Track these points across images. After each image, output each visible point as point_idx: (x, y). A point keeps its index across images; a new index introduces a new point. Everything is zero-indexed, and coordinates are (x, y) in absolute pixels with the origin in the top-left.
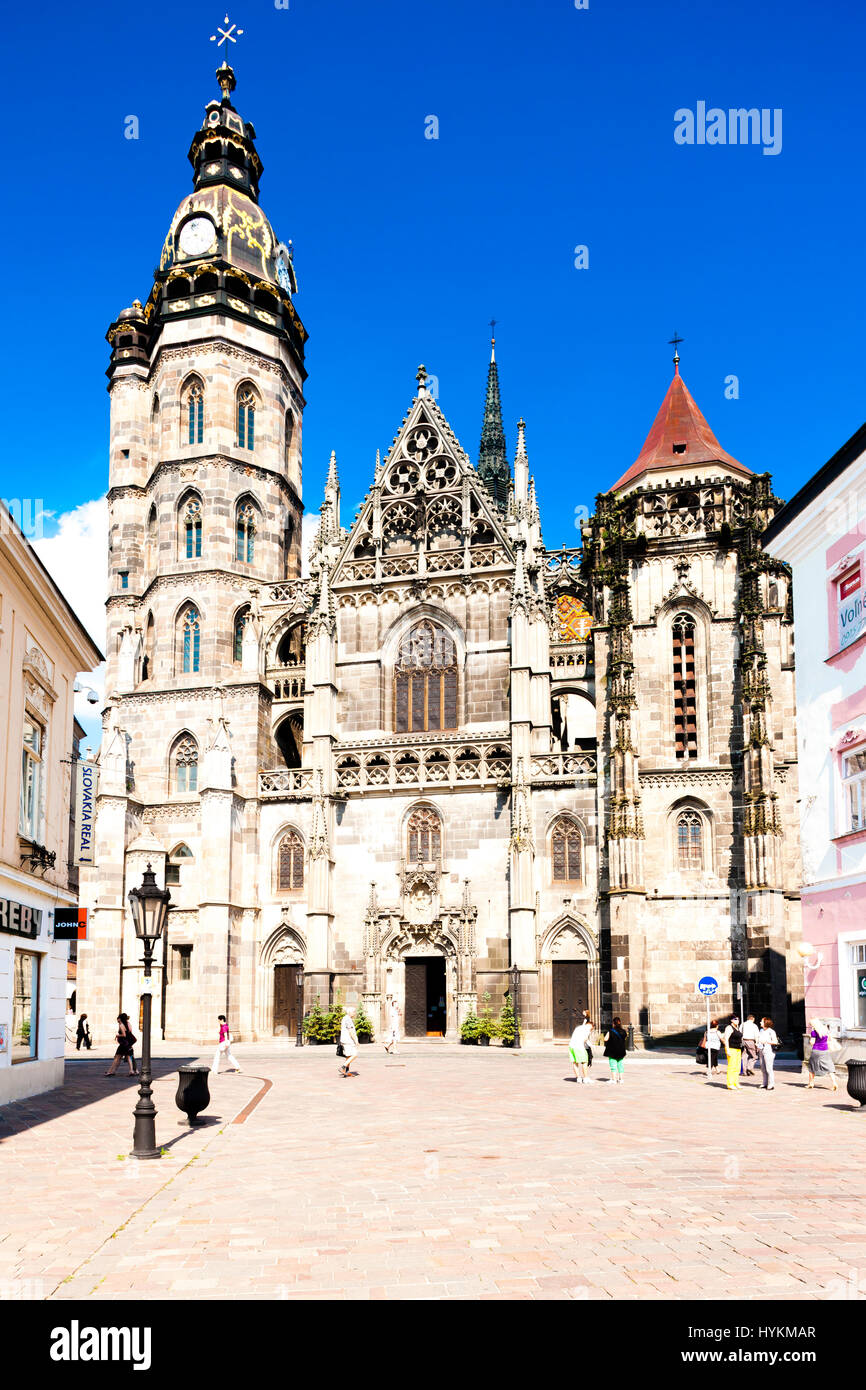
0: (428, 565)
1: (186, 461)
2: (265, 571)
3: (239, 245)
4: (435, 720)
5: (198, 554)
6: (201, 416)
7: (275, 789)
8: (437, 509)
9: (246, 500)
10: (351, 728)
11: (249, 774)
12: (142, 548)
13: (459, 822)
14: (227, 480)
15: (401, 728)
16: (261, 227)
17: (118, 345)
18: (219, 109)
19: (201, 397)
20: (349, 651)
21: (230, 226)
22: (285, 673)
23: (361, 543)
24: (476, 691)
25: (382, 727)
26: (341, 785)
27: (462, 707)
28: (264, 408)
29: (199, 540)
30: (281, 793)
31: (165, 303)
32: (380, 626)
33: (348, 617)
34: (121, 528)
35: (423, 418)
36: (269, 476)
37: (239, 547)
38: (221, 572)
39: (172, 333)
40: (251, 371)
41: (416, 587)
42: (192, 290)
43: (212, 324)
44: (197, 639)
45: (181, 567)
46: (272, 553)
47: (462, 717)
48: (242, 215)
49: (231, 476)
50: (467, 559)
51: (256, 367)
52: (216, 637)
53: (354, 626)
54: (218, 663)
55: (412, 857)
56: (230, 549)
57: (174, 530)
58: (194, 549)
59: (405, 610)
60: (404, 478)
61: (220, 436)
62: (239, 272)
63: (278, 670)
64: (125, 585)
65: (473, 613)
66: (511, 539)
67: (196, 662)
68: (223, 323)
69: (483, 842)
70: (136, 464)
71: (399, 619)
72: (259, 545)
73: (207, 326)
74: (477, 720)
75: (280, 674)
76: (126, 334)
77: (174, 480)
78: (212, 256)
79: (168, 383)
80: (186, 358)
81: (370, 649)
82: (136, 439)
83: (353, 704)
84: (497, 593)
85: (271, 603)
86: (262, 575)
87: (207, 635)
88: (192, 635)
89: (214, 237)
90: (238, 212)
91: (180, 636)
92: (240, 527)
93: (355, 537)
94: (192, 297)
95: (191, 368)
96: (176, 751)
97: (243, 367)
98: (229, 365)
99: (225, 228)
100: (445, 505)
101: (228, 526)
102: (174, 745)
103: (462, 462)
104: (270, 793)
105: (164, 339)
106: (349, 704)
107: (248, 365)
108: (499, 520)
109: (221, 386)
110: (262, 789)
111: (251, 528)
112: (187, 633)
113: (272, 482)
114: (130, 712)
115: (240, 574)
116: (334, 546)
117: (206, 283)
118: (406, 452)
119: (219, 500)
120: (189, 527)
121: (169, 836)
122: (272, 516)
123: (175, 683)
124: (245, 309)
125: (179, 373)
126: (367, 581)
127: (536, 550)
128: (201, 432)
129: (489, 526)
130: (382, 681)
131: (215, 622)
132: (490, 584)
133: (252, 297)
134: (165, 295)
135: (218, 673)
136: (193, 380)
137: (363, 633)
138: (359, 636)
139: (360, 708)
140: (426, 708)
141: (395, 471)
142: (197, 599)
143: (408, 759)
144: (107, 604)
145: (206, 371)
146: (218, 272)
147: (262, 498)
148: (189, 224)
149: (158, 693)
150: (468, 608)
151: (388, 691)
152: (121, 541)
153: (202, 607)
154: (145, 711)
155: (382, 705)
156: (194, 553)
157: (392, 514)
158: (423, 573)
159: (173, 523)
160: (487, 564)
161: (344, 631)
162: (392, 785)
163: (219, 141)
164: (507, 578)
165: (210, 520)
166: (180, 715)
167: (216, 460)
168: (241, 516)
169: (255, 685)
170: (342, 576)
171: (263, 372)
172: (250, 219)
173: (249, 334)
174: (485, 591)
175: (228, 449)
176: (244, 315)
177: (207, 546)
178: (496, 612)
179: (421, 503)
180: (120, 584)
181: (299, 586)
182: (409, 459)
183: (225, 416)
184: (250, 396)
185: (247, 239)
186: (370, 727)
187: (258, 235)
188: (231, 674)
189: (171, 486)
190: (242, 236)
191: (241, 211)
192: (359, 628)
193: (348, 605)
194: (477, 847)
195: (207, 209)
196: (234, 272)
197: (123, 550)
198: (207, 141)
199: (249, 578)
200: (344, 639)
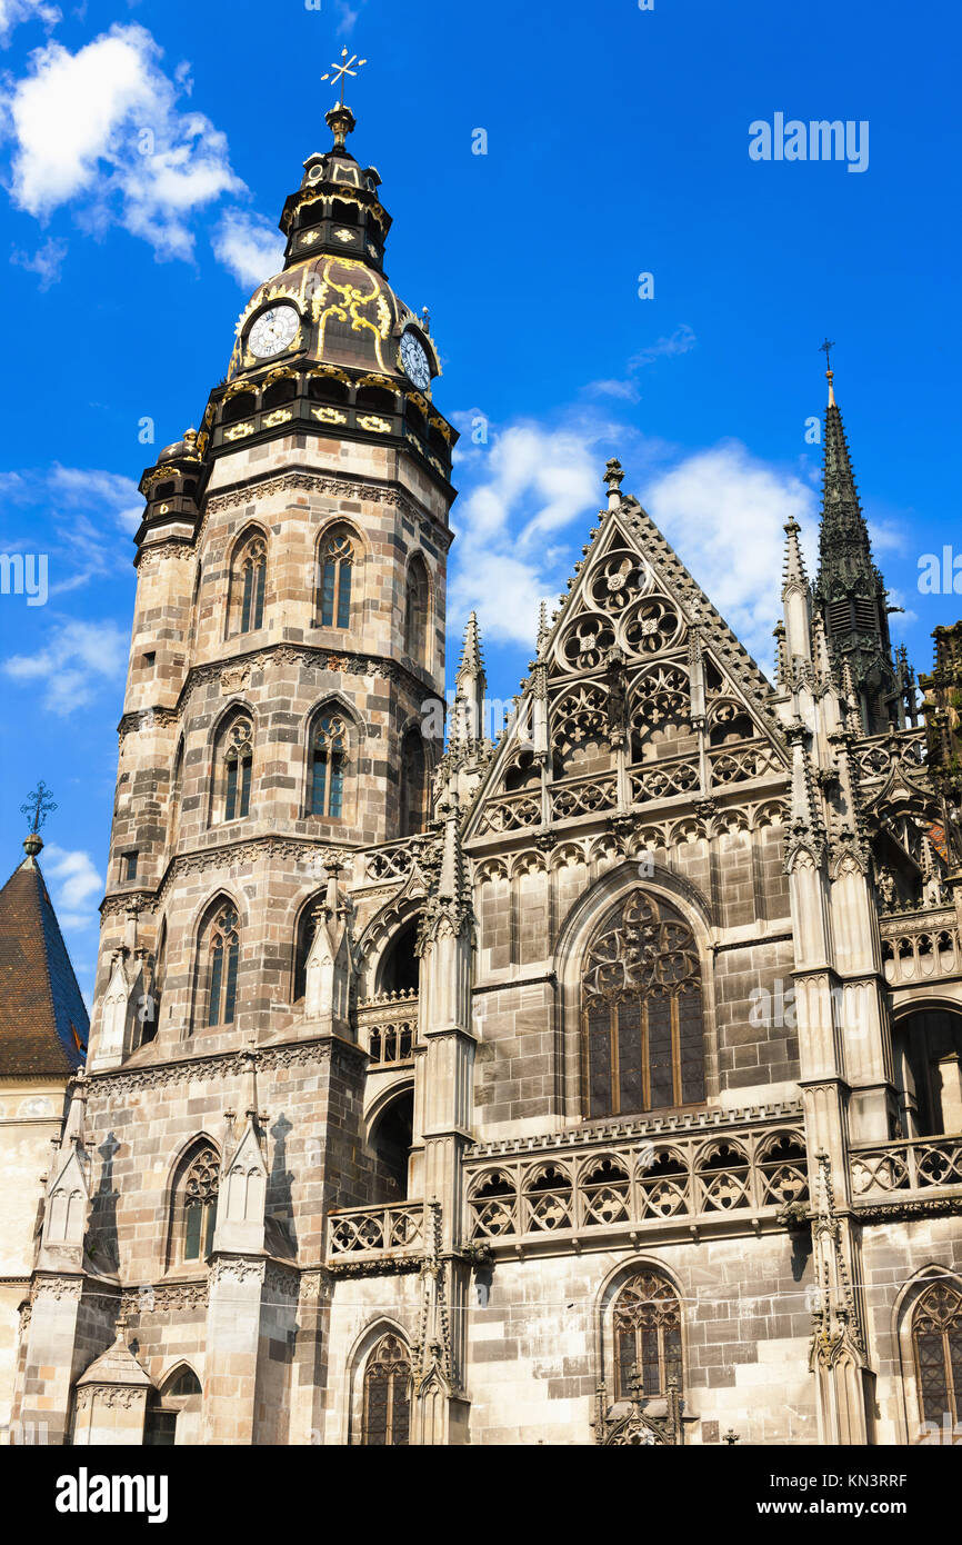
0: (636, 789)
1: (232, 661)
2: (359, 827)
3: (337, 330)
4: (663, 1087)
5: (244, 812)
6: (262, 587)
7: (358, 1247)
8: (648, 688)
9: (330, 710)
10: (500, 1115)
11: (309, 1218)
12: (165, 807)
13: (715, 1303)
14: (296, 683)
15: (599, 1107)
16: (376, 300)
17: (153, 497)
18: (324, 163)
19: (263, 558)
20: (498, 963)
21: (323, 309)
22: (388, 1013)
23: (517, 763)
24: (735, 1023)
25: (560, 1109)
26: (479, 1233)
27: (714, 1057)
28: (367, 559)
29: (246, 788)
30: (370, 1254)
31: (218, 431)
32: (553, 909)
33: (496, 898)
34: (133, 777)
35: (619, 541)
36: (371, 666)
37: (314, 792)
38: (277, 838)
39: (227, 470)
40: (345, 506)
41: (614, 832)
42: (259, 405)
43: (285, 449)
44: (234, 961)
45: (213, 838)
46: (375, 795)
47: (714, 1077)
48: (345, 290)
49: (303, 673)
50: (704, 772)
51: (355, 499)
52: (263, 957)
53: (506, 914)
54: (265, 1004)
55: (624, 1386)
56: (295, 797)
57: (205, 774)
58: (238, 803)
59: (597, 874)
60: (588, 642)
61: (289, 615)
62: (330, 369)
63: (376, 1009)
64: (131, 875)
65: (724, 871)
66: (780, 727)
67: (231, 1004)
68: (302, 445)
69: (764, 1346)
70: (164, 674)
71: (587, 894)
72: (350, 783)
73: (279, 453)
74: (740, 1081)
75: (379, 1015)
76: (165, 480)
77: (212, 693)
78: (293, 354)
79: (213, 546)
80: (244, 505)
81: (535, 956)
82: (167, 634)
83: (505, 1065)
84: (765, 829)
85: (370, 883)
86: (354, 835)
87: (249, 954)
88: (226, 957)
89: (296, 329)
90: (339, 288)
91: (206, 959)
92: (316, 757)
93: (504, 755)
94: (258, 416)
95: (249, 518)
96: (185, 1177)
97: (330, 504)
98: (308, 505)
99: (316, 312)
100: (662, 681)
101: (294, 758)
102: (181, 1167)
103: (688, 603)
104: (349, 1256)
105: (215, 482)
106: (496, 1065)
107: (341, 498)
108: (759, 696)
109: (297, 538)
110: (335, 1250)
111: (338, 757)
112: (218, 952)
113: (378, 675)
114: (112, 1106)
115: (312, 837)
116: (469, 773)
117: (281, 393)
118: (590, 600)
119: (279, 718)
120: (232, 766)
121: (162, 1350)
122: (374, 731)
123: (190, 1046)
124: (340, 419)
125: (231, 527)
126: (527, 830)
127: (833, 740)
128: (260, 612)
129: (742, 708)
130: (559, 1017)
131: (262, 931)
132: (750, 813)
133: (352, 399)
134: (219, 419)
135: (263, 1022)
136: (253, 535)
137: (523, 926)
138: (515, 933)
139: (517, 1074)
140: (646, 1064)
141: (574, 633)
142: (236, 889)
143: (609, 1173)
144: (101, 909)
145: (271, 519)
146: (297, 376)
147: (358, 704)
148: (263, 317)
149: (160, 1067)
150: (714, 859)
151: (572, 1035)
152: (130, 800)
153: (245, 905)
154: (137, 1102)
155: (560, 1064)
156: (238, 810)
157: (570, 707)
158: (625, 804)
159: (206, 763)
160: (742, 777)
161: (488, 926)
162: (578, 1230)
163: (320, 201)
164: (780, 798)
165: (264, 752)
166: (196, 1106)
167: (279, 653)
168: (322, 737)
169: (323, 1040)
170: (484, 824)
171: (368, 504)
172: (356, 293)
173: (345, 453)
174: (744, 826)
175: (301, 632)
176: (339, 427)
177: (259, 798)
178: (767, 863)
179: (617, 681)
180: (124, 873)
181: (416, 849)
182: (596, 610)
183: (297, 582)
184: (345, 544)
185: (351, 320)
186: (536, 1111)
187: (369, 311)
188: (289, 1021)
189: (207, 703)
190: (343, 318)
191: (343, 286)
192: (514, 918)
193: (495, 876)
194: (753, 1359)
195: (290, 295)
196: (323, 370)
197: (133, 815)
198: (304, 204)
199: (328, 843)
200: (489, 942)
